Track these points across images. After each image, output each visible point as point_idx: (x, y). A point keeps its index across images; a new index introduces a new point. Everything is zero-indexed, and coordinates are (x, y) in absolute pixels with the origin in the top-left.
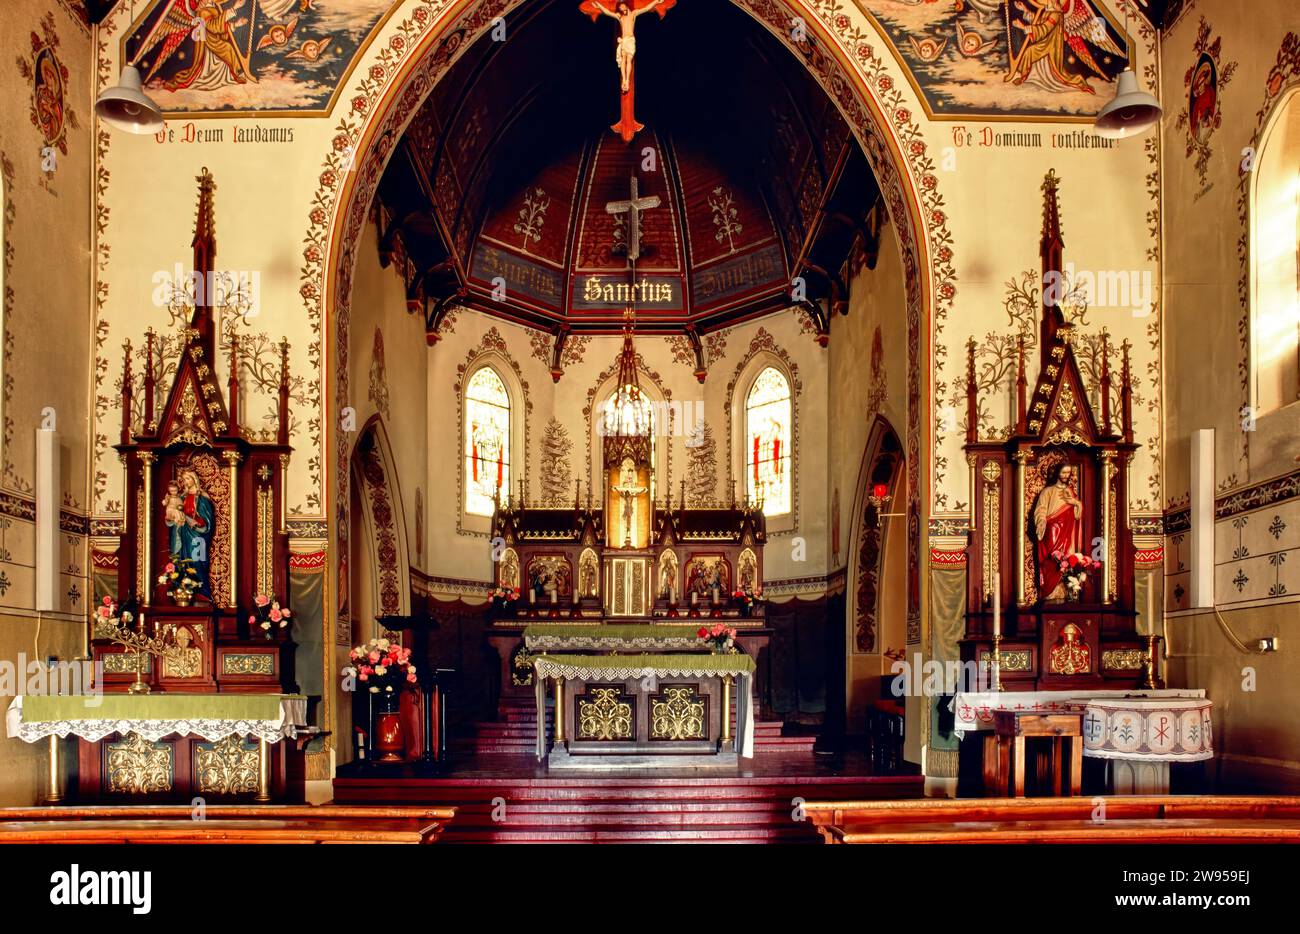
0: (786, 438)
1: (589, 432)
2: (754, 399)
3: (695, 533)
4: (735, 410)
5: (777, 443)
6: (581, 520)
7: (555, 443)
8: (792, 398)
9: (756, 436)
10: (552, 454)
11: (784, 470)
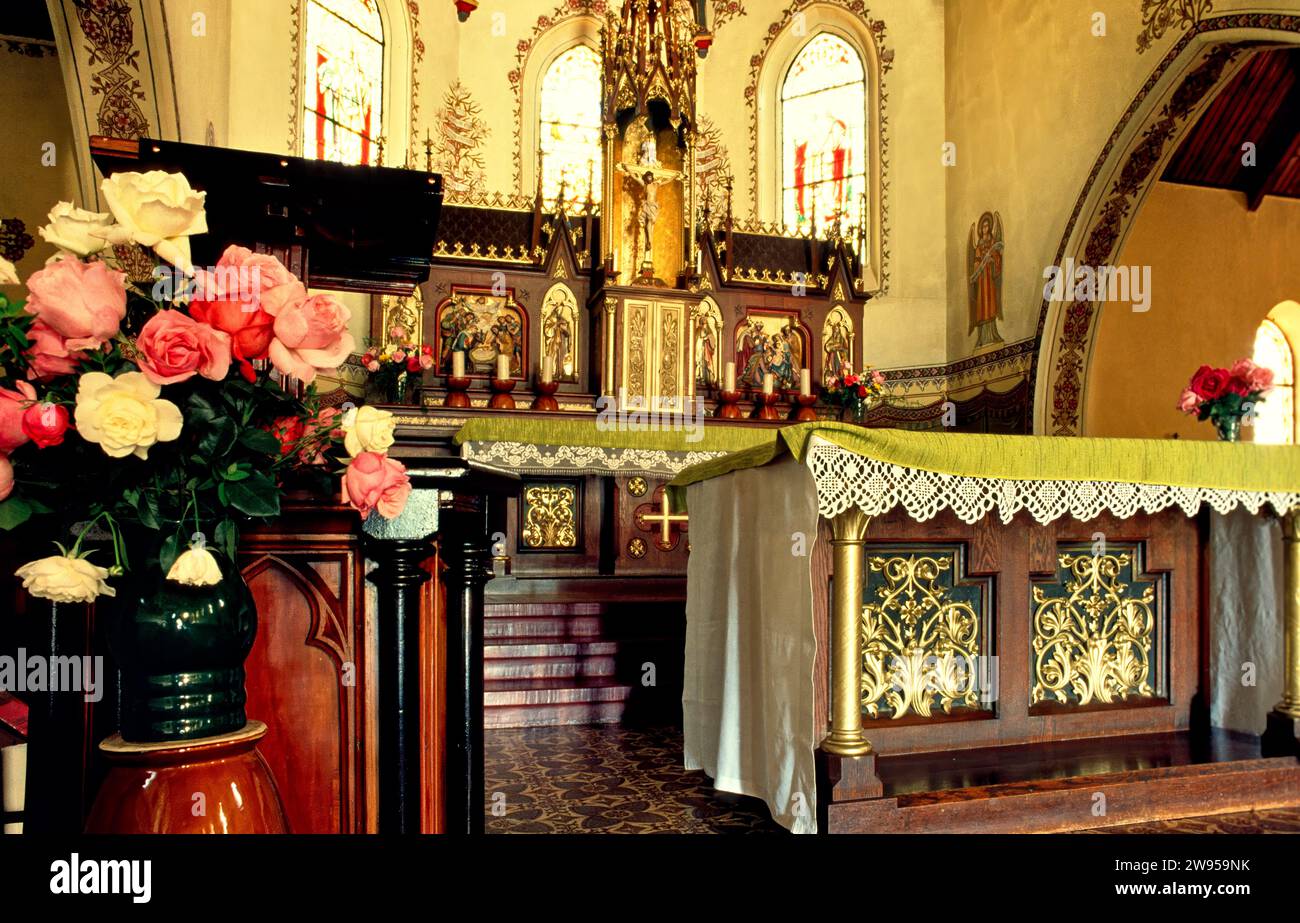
0: (856, 145)
1: (518, 113)
2: (795, 84)
3: (752, 272)
4: (763, 98)
5: (839, 155)
6: (546, 227)
7: (459, 123)
8: (867, 81)
9: (800, 144)
10: (453, 142)
11: (851, 196)
